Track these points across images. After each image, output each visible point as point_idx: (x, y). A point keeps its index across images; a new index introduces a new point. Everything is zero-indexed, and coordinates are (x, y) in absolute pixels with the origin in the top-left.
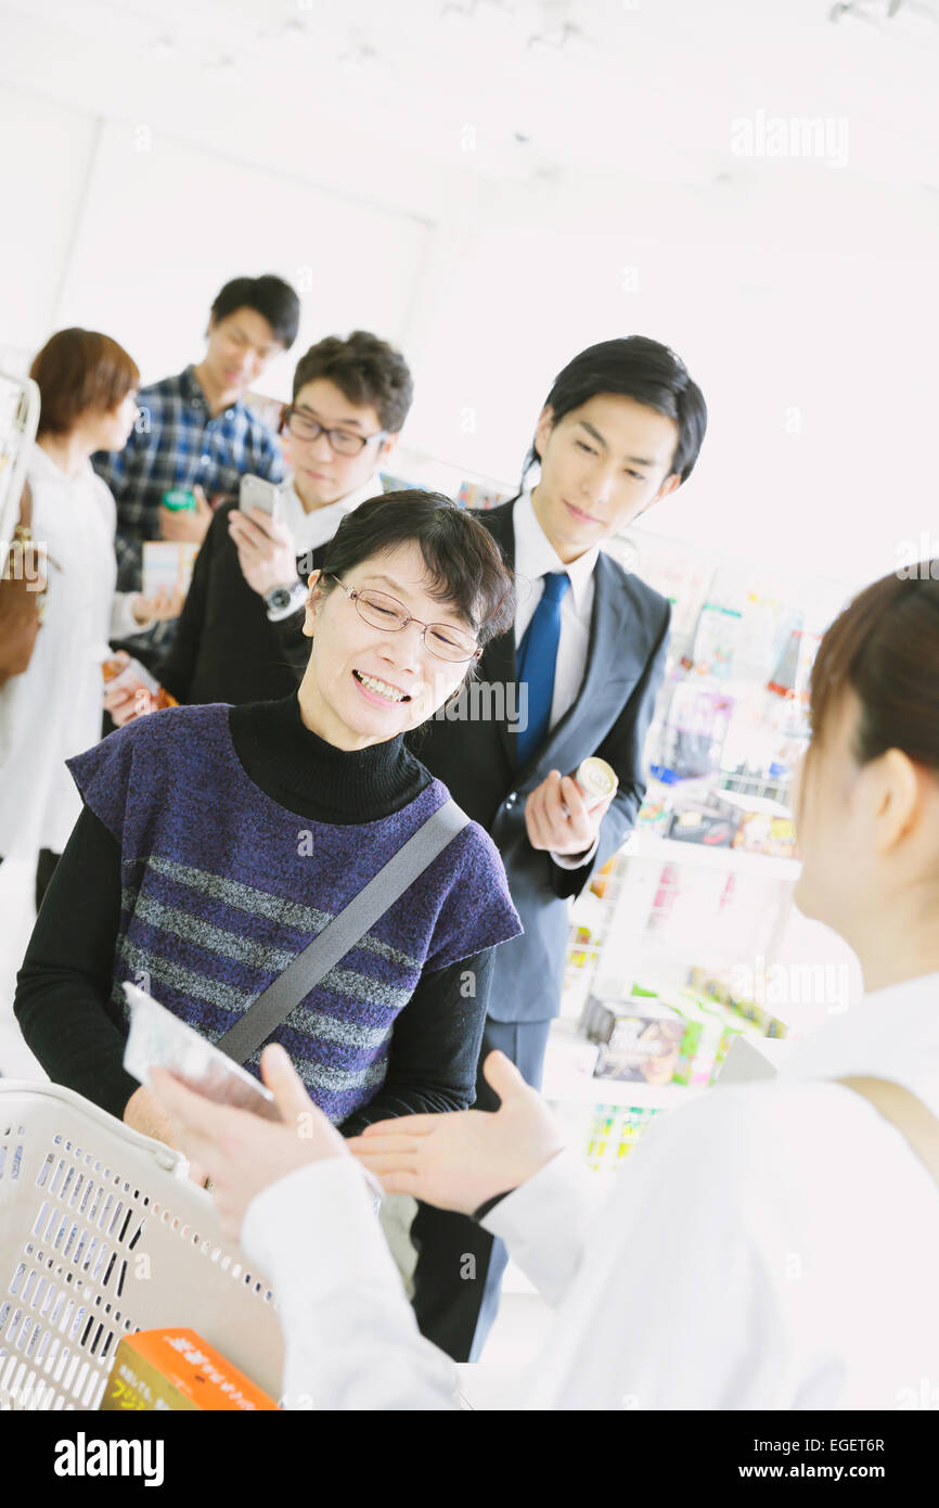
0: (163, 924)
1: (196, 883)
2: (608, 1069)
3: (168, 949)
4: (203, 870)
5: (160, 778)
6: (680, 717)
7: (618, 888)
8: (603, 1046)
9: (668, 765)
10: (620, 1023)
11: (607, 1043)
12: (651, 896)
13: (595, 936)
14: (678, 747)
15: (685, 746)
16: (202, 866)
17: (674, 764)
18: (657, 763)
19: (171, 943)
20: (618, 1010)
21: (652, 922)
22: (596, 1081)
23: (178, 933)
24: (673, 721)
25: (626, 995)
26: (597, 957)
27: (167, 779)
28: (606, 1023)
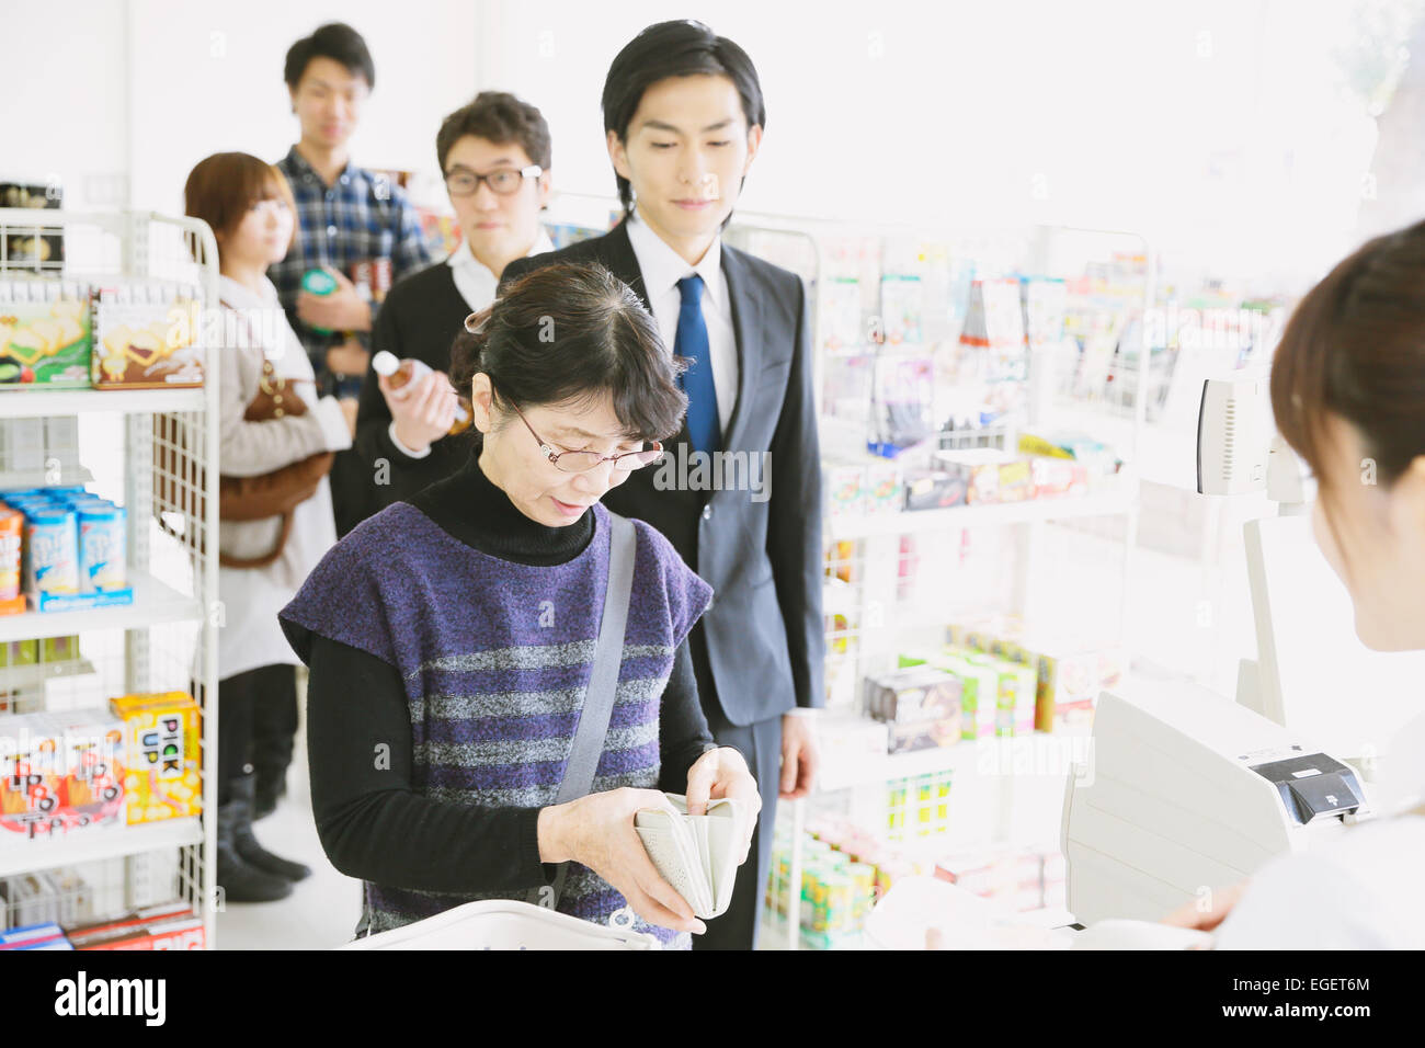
0: (473, 714)
1: (484, 665)
2: (900, 743)
3: (491, 732)
4: (483, 651)
5: (409, 588)
6: (887, 391)
7: (862, 569)
8: (890, 722)
9: (886, 440)
10: (901, 698)
11: (893, 718)
12: (895, 568)
13: (850, 619)
14: (891, 421)
15: (897, 418)
16: (480, 648)
17: (891, 438)
18: (874, 440)
19: (490, 726)
20: (896, 686)
21: (901, 592)
22: (893, 758)
23: (491, 714)
24: (880, 396)
25: (893, 668)
26: (857, 640)
27: (416, 585)
28: (888, 699)
